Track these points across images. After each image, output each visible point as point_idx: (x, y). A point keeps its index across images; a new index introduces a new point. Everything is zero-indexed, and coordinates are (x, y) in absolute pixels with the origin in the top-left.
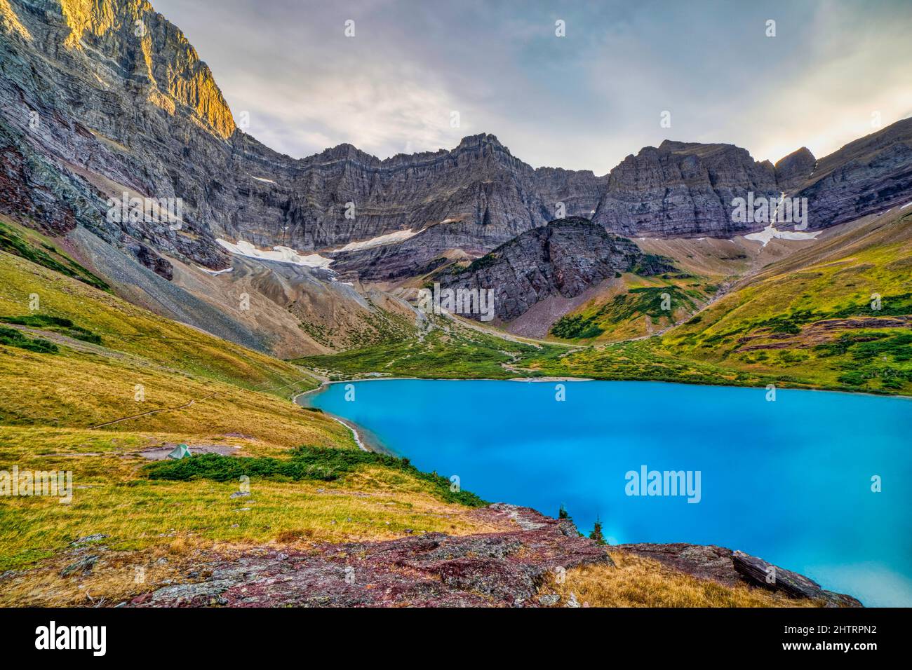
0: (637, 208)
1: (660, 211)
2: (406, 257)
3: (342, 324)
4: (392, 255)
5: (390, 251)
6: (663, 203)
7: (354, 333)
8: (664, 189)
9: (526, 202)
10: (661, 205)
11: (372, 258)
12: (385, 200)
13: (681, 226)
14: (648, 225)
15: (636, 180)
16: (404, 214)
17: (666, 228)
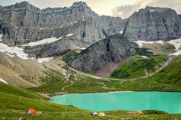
0: (137, 31)
1: (145, 32)
2: (55, 49)
3: (36, 75)
4: (49, 48)
5: (48, 46)
6: (147, 29)
7: (42, 78)
8: (147, 24)
9: (97, 28)
10: (146, 30)
11: (41, 49)
12: (44, 26)
13: (153, 38)
14: (141, 37)
15: (138, 21)
16: (52, 32)
17: (147, 38)
